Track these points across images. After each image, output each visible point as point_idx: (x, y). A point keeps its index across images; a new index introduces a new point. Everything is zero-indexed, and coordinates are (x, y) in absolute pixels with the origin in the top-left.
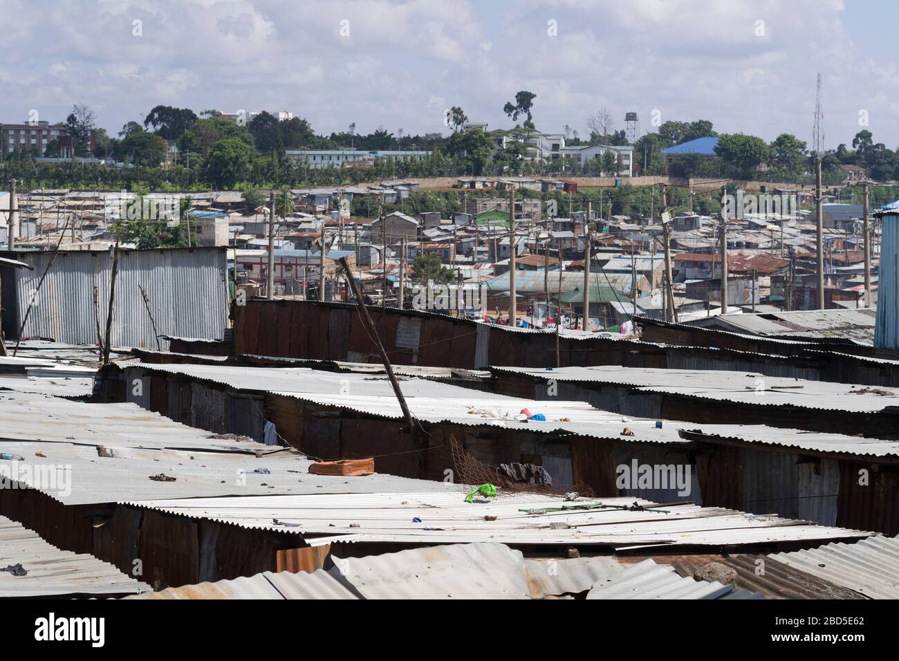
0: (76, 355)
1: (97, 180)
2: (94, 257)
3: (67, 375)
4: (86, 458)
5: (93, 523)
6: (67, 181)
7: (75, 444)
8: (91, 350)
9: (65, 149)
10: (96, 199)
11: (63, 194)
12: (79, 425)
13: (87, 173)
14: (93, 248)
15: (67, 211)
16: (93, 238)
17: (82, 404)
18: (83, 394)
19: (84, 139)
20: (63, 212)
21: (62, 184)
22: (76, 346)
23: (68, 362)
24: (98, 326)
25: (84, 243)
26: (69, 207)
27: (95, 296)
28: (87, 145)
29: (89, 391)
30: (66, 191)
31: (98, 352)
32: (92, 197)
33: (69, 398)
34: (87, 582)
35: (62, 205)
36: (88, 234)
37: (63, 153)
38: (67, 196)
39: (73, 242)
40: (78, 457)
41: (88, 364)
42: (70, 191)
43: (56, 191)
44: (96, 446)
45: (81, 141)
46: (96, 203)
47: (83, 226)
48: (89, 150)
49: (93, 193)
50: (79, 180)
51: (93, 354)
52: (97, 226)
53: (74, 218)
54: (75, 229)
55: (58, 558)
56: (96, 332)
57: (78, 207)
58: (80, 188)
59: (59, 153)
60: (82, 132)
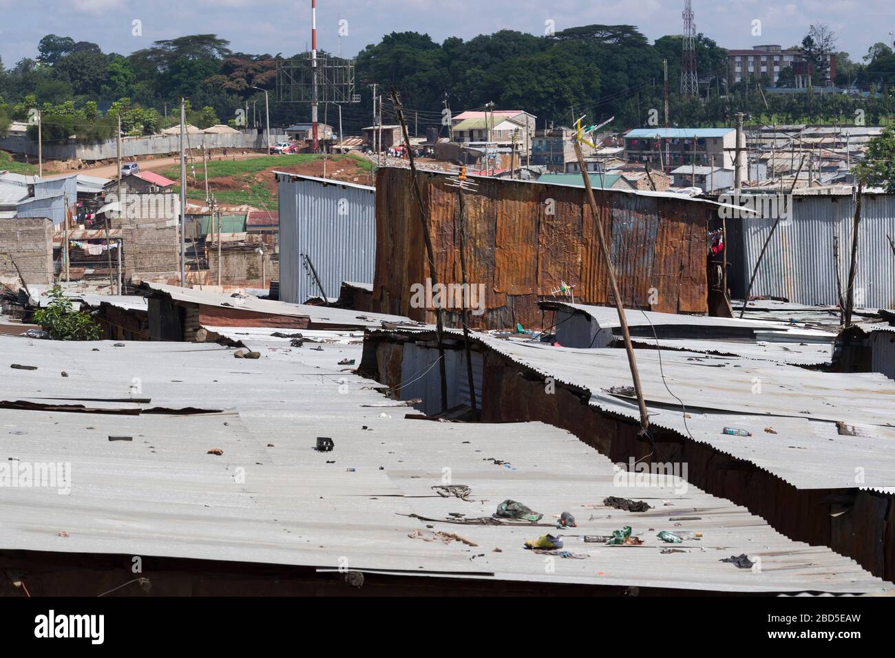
0: (813, 317)
1: (838, 113)
2: (835, 203)
3: (803, 340)
4: (822, 436)
5: (830, 511)
6: (802, 115)
7: (810, 419)
8: (831, 312)
9: (800, 77)
10: (837, 135)
11: (799, 130)
12: (815, 397)
13: (826, 105)
14: (833, 192)
15: (803, 150)
16: (833, 182)
17: (819, 374)
18: (821, 361)
19: (823, 65)
20: (799, 152)
21: (796, 117)
22: (813, 307)
23: (804, 325)
24: (839, 284)
25: (824, 187)
26: (806, 146)
27: (835, 248)
28: (827, 72)
29: (828, 359)
30: (802, 126)
31: (839, 314)
32: (833, 134)
33: (804, 366)
34: (822, 578)
35: (797, 142)
36: (828, 177)
37: (798, 82)
38: (802, 133)
39: (810, 186)
40: (815, 434)
41: (827, 327)
42: (807, 127)
43: (790, 127)
44: (836, 422)
45: (819, 67)
46: (837, 140)
47: (822, 167)
48: (829, 77)
49: (833, 128)
50: (816, 113)
51: (833, 317)
52: (838, 167)
53: (812, 158)
54: (813, 171)
55: (789, 549)
56: (837, 291)
57: (816, 146)
58: (818, 123)
59: (794, 83)
60: (821, 56)
